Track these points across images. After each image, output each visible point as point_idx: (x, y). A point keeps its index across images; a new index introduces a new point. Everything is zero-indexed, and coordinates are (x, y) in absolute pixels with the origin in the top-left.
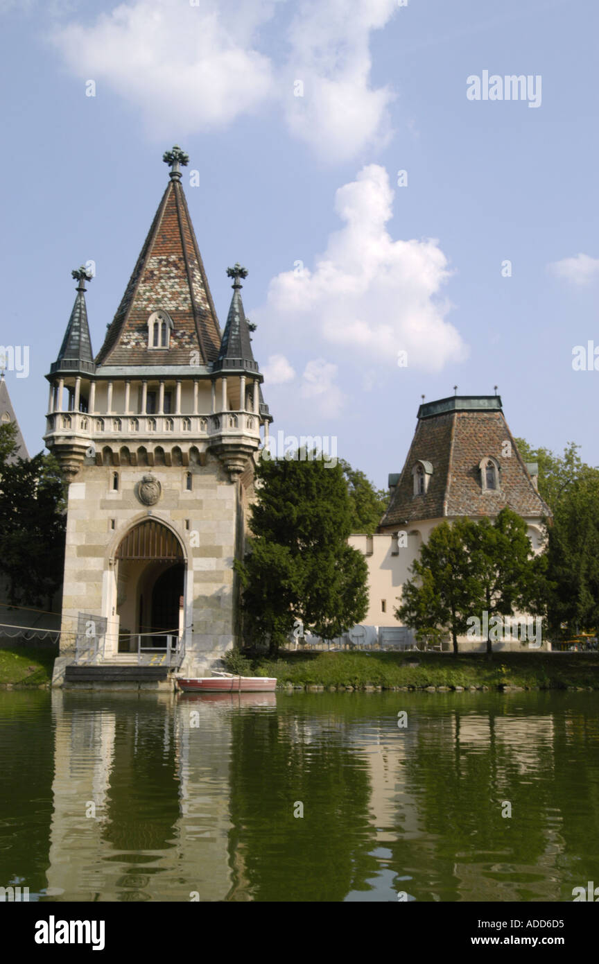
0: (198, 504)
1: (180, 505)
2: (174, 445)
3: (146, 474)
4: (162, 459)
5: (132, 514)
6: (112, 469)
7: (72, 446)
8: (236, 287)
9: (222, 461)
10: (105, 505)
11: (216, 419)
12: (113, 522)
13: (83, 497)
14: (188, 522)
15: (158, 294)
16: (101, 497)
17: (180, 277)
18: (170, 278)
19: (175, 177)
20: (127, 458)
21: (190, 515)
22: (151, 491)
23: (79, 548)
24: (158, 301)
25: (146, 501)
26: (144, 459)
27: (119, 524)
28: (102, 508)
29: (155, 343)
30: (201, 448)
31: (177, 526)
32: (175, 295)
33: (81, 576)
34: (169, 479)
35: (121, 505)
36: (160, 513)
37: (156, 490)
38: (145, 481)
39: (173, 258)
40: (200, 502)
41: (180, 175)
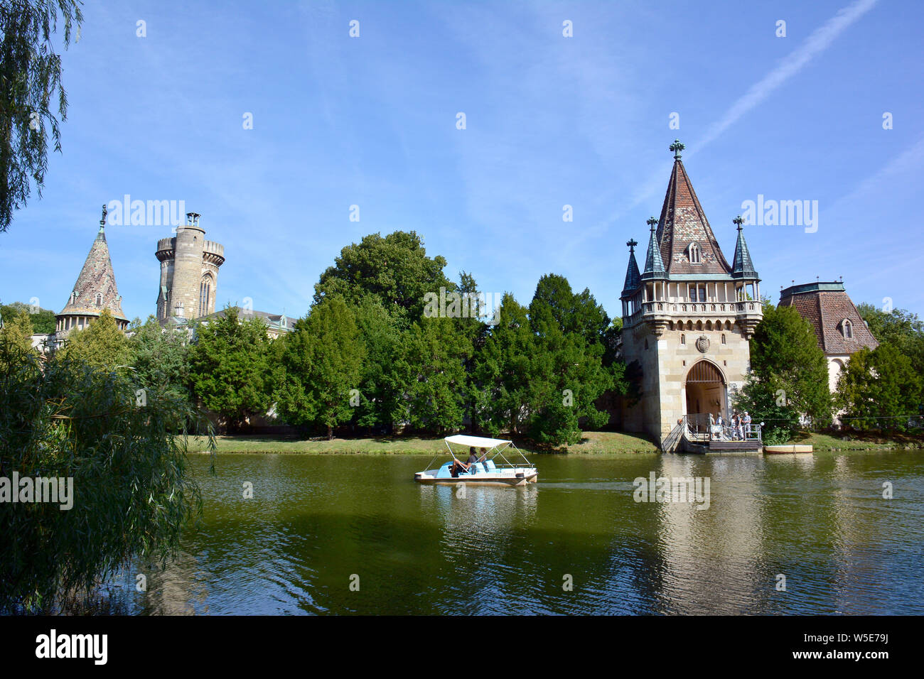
0: (730, 352)
1: (720, 352)
2: (717, 319)
3: (701, 335)
4: (709, 326)
5: (694, 358)
6: (681, 332)
7: (663, 321)
8: (739, 229)
9: (742, 328)
10: (679, 352)
11: (740, 306)
12: (684, 362)
13: (666, 348)
14: (725, 361)
15: (687, 230)
16: (676, 348)
17: (697, 221)
18: (691, 221)
19: (677, 160)
20: (690, 326)
21: (726, 358)
22: (705, 344)
23: (666, 376)
24: (688, 235)
25: (702, 350)
26: (699, 326)
27: (687, 363)
28: (677, 354)
29: (693, 261)
30: (733, 321)
31: (720, 364)
32: (697, 232)
33: (669, 392)
34: (713, 336)
35: (688, 352)
36: (710, 356)
37: (707, 344)
38: (701, 339)
39: (690, 209)
40: (731, 350)
41: (680, 157)
